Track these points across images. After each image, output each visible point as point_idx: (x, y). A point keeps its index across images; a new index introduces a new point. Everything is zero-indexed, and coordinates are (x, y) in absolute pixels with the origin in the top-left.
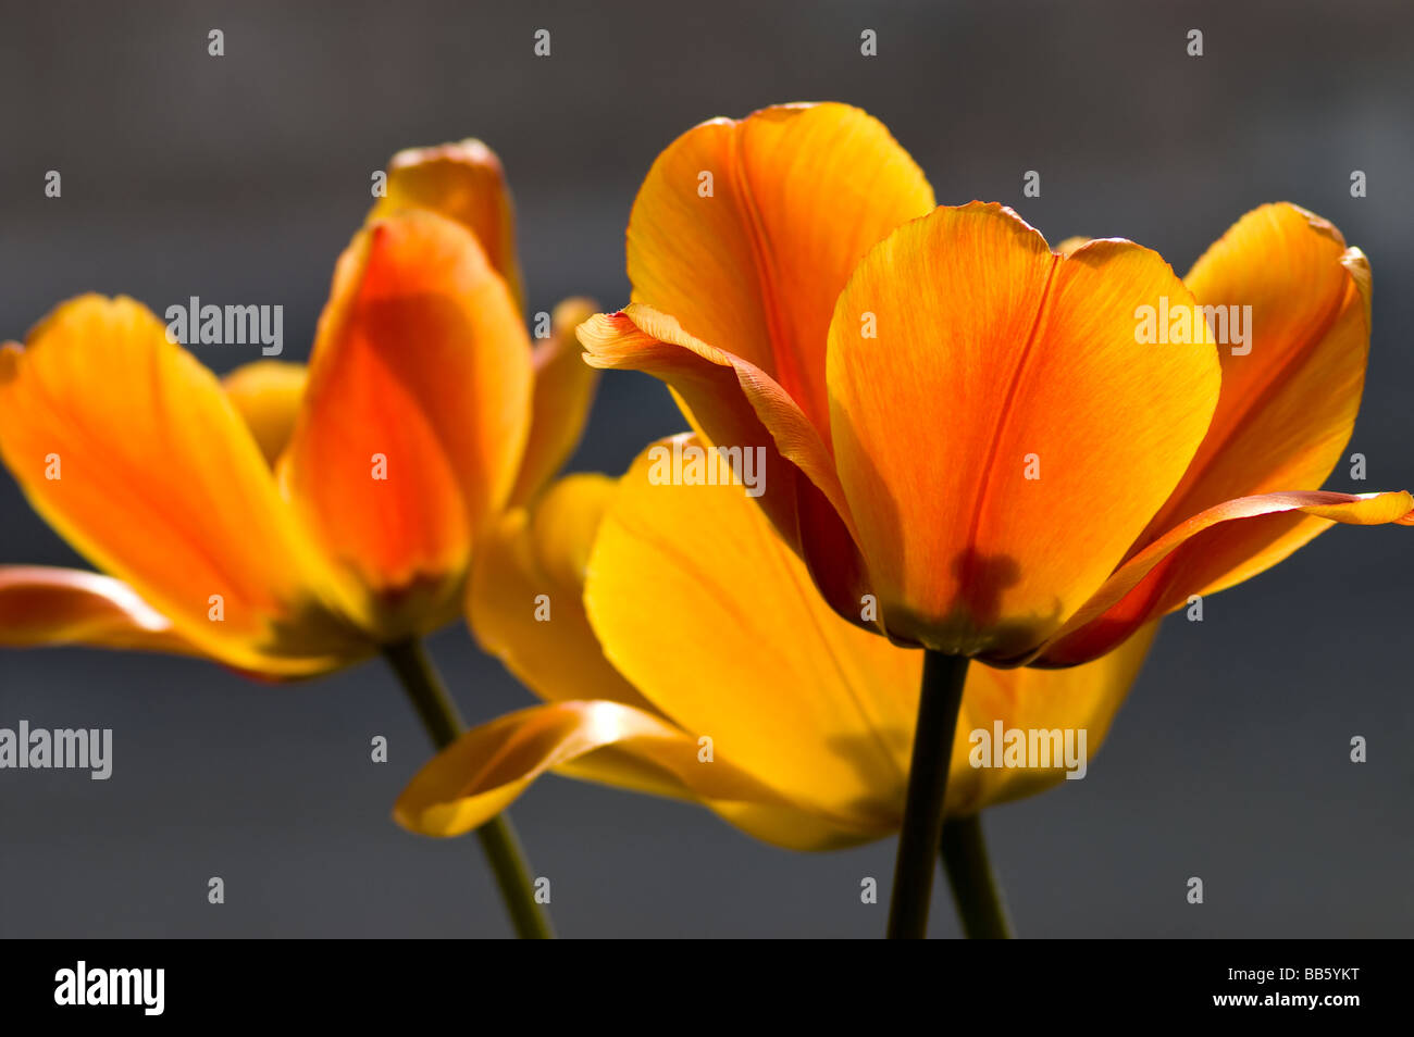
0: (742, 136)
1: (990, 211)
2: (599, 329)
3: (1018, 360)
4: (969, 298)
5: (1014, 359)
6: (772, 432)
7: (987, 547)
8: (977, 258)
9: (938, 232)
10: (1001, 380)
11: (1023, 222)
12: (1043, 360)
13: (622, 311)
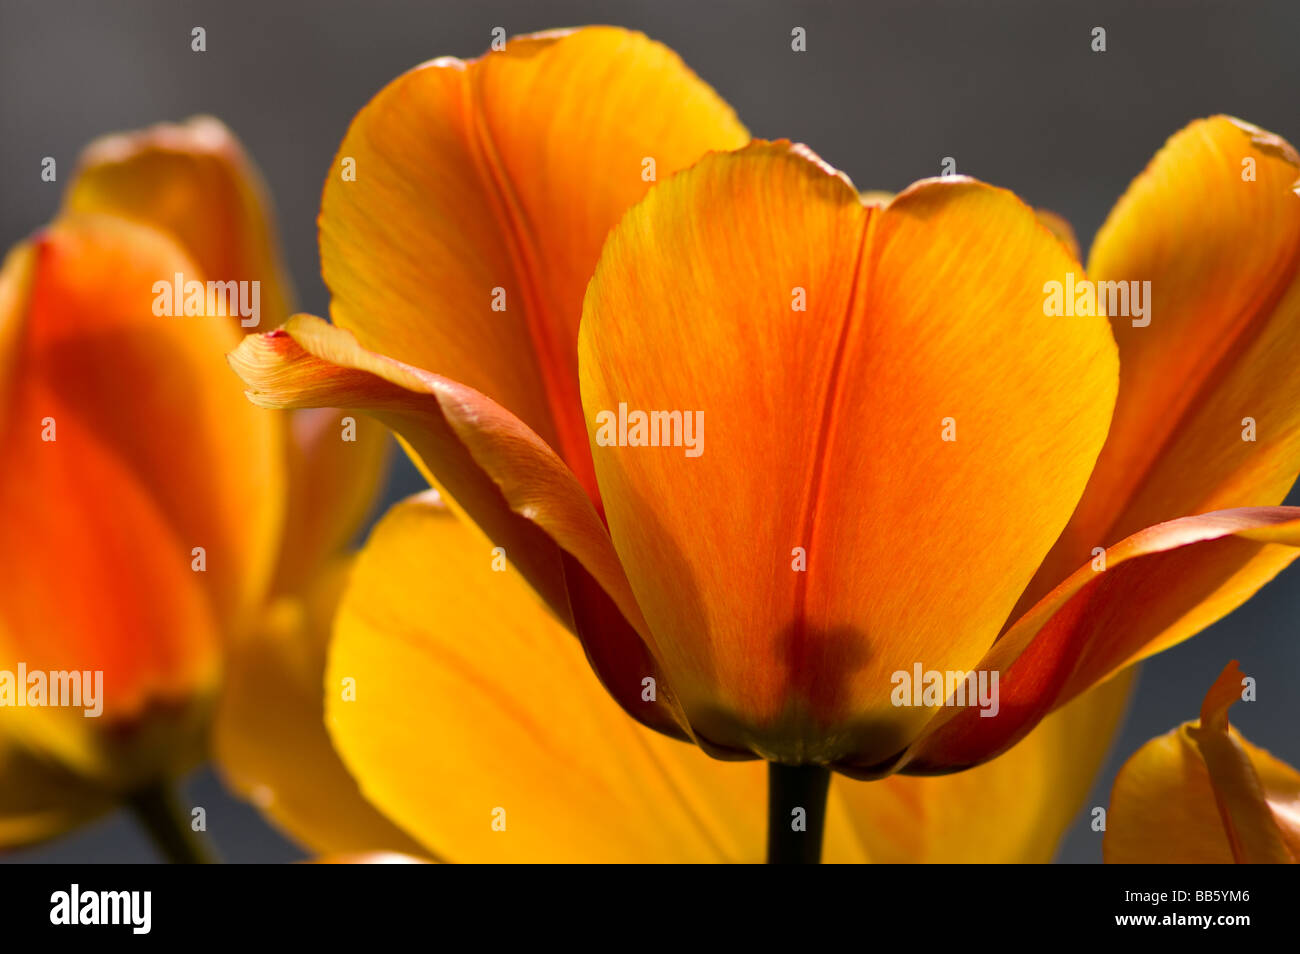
0: (480, 84)
1: (775, 153)
2: (256, 356)
3: (832, 355)
4: (756, 273)
5: (826, 355)
6: (497, 481)
7: (822, 615)
8: (762, 220)
9: (708, 186)
10: (813, 385)
11: (822, 164)
12: (866, 355)
13: (282, 328)
